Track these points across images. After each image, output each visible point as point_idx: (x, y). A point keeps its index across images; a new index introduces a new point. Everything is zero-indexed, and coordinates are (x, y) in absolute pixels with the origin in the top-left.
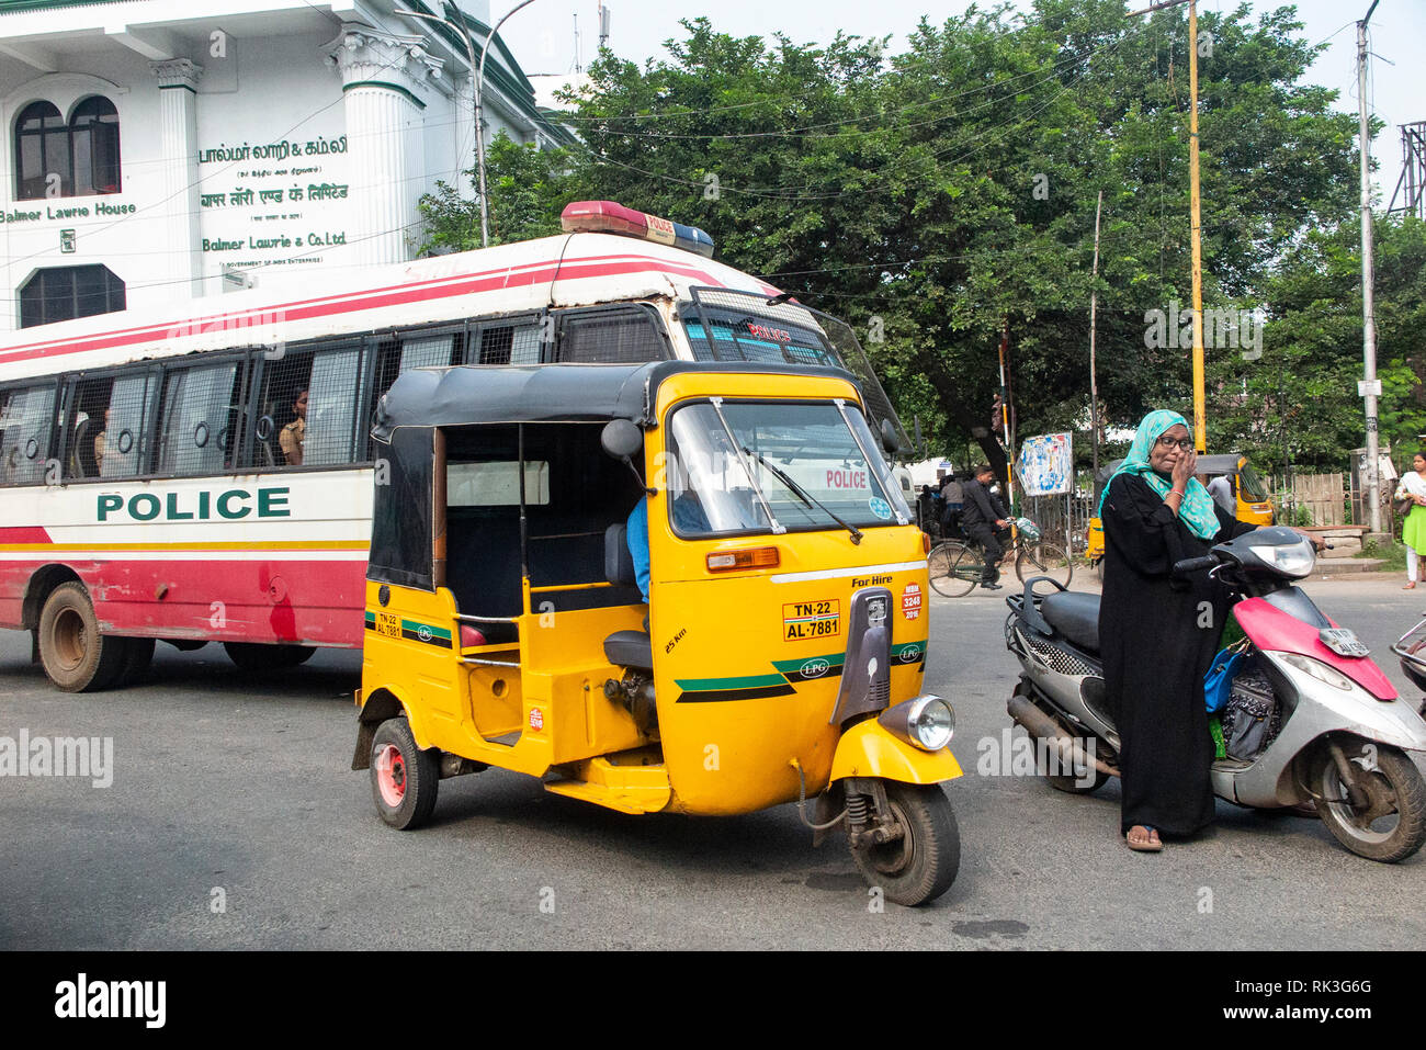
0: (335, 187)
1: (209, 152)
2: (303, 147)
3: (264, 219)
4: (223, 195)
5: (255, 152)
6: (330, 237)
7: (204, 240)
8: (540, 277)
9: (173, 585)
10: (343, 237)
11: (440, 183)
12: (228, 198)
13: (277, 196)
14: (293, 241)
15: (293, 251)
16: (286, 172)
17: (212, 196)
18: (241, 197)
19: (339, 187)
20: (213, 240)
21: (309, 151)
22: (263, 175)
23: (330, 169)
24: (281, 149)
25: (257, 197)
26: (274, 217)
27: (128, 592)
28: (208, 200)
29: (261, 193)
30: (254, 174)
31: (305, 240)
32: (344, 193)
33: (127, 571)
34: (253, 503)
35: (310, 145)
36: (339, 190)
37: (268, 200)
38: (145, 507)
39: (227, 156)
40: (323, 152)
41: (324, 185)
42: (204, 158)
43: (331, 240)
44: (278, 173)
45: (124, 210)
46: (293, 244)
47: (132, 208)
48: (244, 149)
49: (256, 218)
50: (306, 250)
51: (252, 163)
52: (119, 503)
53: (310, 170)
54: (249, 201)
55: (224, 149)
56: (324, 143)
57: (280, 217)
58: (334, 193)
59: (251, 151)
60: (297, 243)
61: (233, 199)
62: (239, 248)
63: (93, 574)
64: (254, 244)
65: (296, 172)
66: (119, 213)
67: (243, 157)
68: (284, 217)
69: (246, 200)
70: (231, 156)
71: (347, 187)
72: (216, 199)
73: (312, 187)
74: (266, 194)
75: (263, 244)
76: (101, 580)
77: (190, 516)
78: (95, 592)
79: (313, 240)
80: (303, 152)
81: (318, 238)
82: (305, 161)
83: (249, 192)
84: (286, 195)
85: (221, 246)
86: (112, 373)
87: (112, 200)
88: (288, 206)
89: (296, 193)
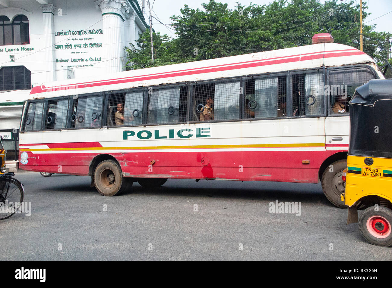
0: (98, 44)
1: (58, 33)
2: (88, 32)
3: (75, 53)
4: (63, 46)
5: (73, 33)
6: (96, 59)
7: (56, 59)
8: (316, 57)
9: (158, 160)
10: (100, 59)
11: (130, 44)
12: (64, 47)
13: (80, 46)
14: (85, 60)
15: (85, 63)
16: (82, 39)
17: (59, 46)
18: (68, 46)
19: (99, 44)
20: (59, 59)
21: (90, 33)
22: (75, 40)
23: (96, 38)
24: (81, 32)
25: (73, 46)
26: (78, 53)
27: (137, 163)
28: (57, 47)
29: (75, 45)
30: (72, 39)
31: (88, 59)
32: (101, 46)
33: (137, 156)
34: (194, 133)
35: (90, 31)
36: (99, 45)
37: (77, 47)
38: (144, 135)
39: (64, 34)
40: (94, 34)
41: (94, 43)
42: (56, 34)
43: (97, 60)
44: (80, 39)
45: (31, 49)
46: (85, 61)
47: (33, 49)
48: (69, 32)
49: (73, 53)
50: (89, 63)
51: (71, 36)
52: (133, 134)
53: (90, 39)
54: (71, 48)
55: (63, 32)
56: (94, 31)
57: (80, 53)
58: (97, 46)
59: (71, 33)
60: (86, 60)
61: (65, 47)
62: (68, 61)
63: (121, 157)
64: (72, 60)
65: (86, 39)
66: (29, 50)
67: (69, 34)
68: (82, 53)
69: (70, 47)
70: (65, 34)
71: (101, 44)
72: (61, 47)
73: (90, 44)
74: (76, 46)
75: (75, 61)
76: (125, 159)
77: (166, 137)
78: (122, 163)
79: (91, 59)
80: (88, 33)
81: (92, 59)
82: (88, 36)
83: (71, 45)
84: (82, 46)
85: (61, 61)
86: (125, 91)
87: (27, 46)
88: (83, 49)
89: (86, 46)
